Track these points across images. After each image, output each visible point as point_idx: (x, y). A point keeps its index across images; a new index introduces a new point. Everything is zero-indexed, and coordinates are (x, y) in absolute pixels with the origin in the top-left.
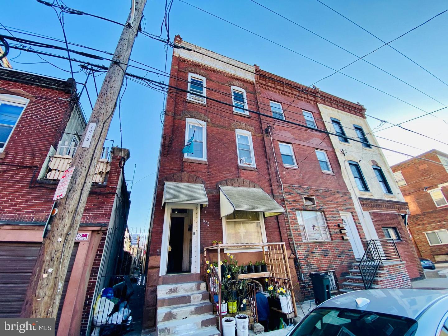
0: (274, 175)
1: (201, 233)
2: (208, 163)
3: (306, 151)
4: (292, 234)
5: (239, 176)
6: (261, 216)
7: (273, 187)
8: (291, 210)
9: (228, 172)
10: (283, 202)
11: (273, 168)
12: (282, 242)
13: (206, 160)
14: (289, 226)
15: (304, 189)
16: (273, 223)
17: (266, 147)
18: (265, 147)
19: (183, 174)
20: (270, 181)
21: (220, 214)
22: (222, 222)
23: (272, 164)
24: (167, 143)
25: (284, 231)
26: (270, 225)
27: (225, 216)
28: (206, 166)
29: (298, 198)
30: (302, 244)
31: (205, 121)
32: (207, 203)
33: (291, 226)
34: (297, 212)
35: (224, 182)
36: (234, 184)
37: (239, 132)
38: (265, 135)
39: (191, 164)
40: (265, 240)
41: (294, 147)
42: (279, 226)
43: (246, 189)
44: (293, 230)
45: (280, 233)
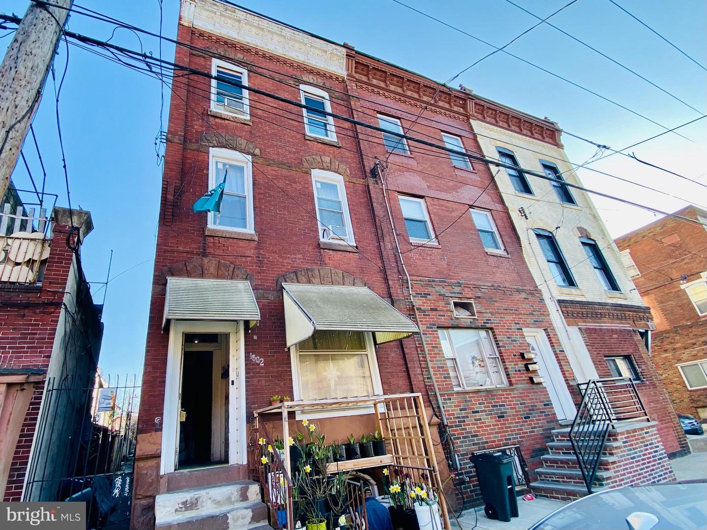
0: (392, 260)
1: (246, 382)
2: (256, 239)
3: (453, 211)
4: (433, 377)
5: (322, 263)
6: (369, 339)
7: (391, 283)
8: (427, 328)
9: (300, 256)
10: (411, 312)
11: (389, 246)
12: (412, 392)
13: (253, 232)
14: (426, 361)
15: (451, 285)
16: (394, 355)
17: (375, 204)
18: (372, 205)
19: (206, 260)
20: (384, 271)
21: (285, 341)
22: (289, 356)
23: (387, 239)
24: (170, 197)
25: (415, 371)
26: (387, 358)
27: (296, 344)
28: (253, 244)
29: (442, 304)
30: (452, 394)
31: (248, 153)
32: (258, 318)
33: (430, 361)
34: (440, 332)
35: (292, 275)
36: (312, 279)
37: (317, 175)
38: (371, 181)
39: (221, 240)
40: (379, 389)
41: (429, 204)
42: (406, 361)
43: (336, 288)
44: (435, 367)
45: (409, 375)
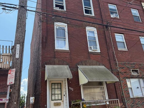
0: (112, 56)
1: (68, 95)
2: (69, 52)
3: (133, 38)
4: (124, 94)
5: (90, 59)
7: (111, 64)
8: (123, 78)
9: (83, 57)
10: (117, 74)
11: (111, 52)
12: (117, 99)
13: (69, 50)
14: (122, 89)
15: (131, 64)
16: (112, 87)
18: (106, 38)
19: (55, 59)
20: (109, 60)
21: (79, 83)
22: (80, 88)
23: (110, 49)
24: (44, 40)
25: (118, 92)
26: (110, 88)
27: (82, 85)
28: (69, 54)
29: (128, 70)
30: (130, 99)
31: (66, 23)
32: (72, 77)
33: (123, 89)
34: (127, 80)
35: (80, 63)
36: (87, 64)
38: (106, 29)
39: (59, 53)
40: (107, 98)
41: (125, 36)
42: (116, 89)
43: (94, 67)
44: (125, 91)
45: (116, 93)
